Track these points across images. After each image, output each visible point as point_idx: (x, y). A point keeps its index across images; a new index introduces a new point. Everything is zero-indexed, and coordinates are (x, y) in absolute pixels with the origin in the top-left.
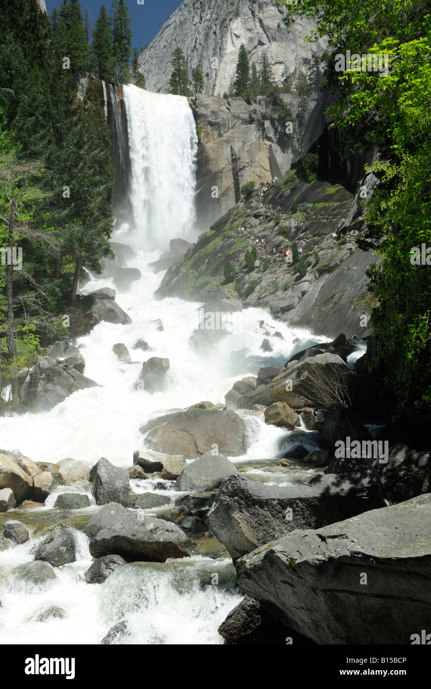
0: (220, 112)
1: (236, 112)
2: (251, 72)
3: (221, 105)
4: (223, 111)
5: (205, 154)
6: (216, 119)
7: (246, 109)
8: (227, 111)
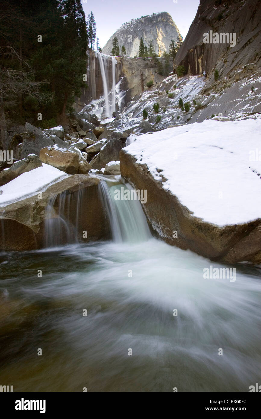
0: (133, 64)
1: (139, 64)
2: (145, 50)
3: (133, 61)
4: (134, 63)
5: (126, 81)
6: (131, 66)
7: (143, 63)
8: (136, 63)
